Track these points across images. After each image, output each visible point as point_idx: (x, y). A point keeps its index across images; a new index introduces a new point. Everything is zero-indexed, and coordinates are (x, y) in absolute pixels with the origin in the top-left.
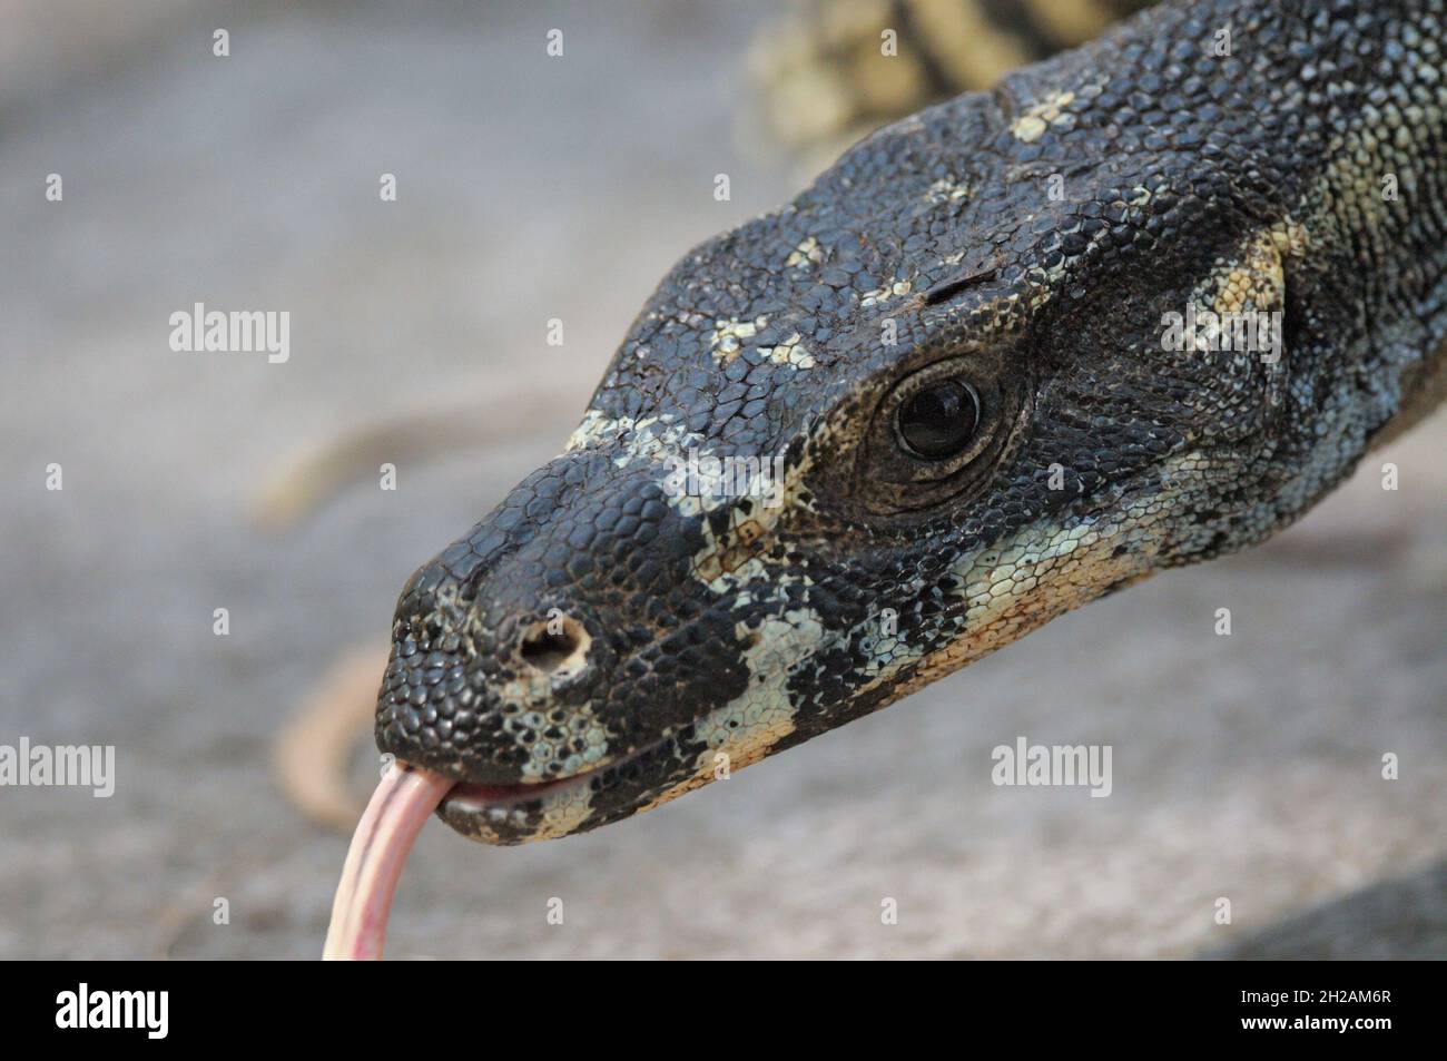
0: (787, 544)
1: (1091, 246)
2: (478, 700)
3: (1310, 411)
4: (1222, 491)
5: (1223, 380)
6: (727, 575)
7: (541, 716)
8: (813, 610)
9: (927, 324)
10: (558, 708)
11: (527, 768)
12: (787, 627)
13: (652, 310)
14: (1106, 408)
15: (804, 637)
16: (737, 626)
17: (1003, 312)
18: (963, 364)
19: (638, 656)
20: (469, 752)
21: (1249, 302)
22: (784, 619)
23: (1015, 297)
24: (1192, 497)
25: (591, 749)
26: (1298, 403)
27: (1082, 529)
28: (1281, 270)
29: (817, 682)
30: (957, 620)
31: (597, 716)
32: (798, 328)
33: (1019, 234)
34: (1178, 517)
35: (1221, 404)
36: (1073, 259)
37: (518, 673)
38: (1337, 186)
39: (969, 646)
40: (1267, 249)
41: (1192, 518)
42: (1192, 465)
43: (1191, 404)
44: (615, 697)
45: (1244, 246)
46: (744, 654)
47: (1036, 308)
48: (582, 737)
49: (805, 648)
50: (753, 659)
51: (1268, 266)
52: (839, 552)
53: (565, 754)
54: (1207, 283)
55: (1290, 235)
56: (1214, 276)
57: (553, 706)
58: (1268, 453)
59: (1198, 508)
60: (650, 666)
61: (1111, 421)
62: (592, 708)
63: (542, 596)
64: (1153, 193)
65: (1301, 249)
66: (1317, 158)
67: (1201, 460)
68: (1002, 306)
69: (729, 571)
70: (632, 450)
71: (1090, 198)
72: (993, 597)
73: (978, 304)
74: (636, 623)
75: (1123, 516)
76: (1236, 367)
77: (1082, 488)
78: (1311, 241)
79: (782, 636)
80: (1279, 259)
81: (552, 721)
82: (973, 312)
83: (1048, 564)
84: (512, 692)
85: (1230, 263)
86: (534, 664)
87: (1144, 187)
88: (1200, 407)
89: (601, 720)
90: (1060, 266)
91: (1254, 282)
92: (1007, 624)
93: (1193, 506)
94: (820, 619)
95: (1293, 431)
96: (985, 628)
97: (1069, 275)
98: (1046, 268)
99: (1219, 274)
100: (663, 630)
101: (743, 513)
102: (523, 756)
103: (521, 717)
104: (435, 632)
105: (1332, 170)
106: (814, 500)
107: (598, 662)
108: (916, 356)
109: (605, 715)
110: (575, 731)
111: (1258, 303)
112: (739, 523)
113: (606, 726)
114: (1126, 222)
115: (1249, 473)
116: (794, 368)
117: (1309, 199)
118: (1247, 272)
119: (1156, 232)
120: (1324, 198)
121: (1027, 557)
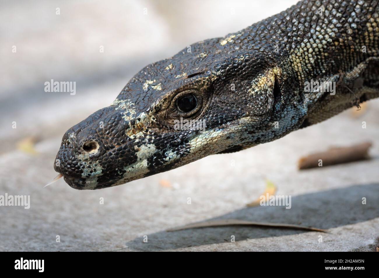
0: (149, 129)
1: (228, 68)
2: (73, 158)
3: (279, 111)
4: (256, 127)
5: (257, 101)
6: (134, 135)
7: (87, 163)
8: (154, 144)
9: (185, 82)
10: (90, 161)
11: (83, 174)
12: (147, 148)
13: (134, 78)
14: (228, 105)
15: (151, 150)
16: (135, 146)
17: (204, 80)
18: (193, 91)
19: (111, 151)
20: (70, 170)
21: (266, 84)
22: (146, 146)
23: (207, 77)
24: (247, 127)
25: (98, 171)
26: (276, 109)
27: (219, 132)
28: (274, 78)
29: (154, 160)
30: (188, 150)
31: (100, 164)
32: (161, 82)
33: (212, 64)
34: (243, 132)
35: (256, 107)
36: (223, 70)
37: (82, 152)
38: (292, 60)
39: (193, 156)
40: (271, 73)
41: (247, 132)
42: (247, 120)
43: (248, 106)
44: (104, 160)
45: (266, 72)
46: (136, 153)
47: (212, 81)
48: (96, 168)
49: (151, 153)
50: (139, 154)
51: (271, 77)
52: (161, 132)
53: (91, 172)
54: (256, 79)
55: (277, 70)
56: (258, 78)
57: (90, 160)
58: (268, 120)
59: (249, 130)
60: (113, 154)
61: (229, 108)
62: (99, 162)
63: (89, 136)
64: (245, 57)
65: (280, 74)
66: (287, 54)
67: (250, 119)
68: (204, 79)
69: (135, 134)
70: (119, 106)
71: (229, 57)
72: (197, 145)
73: (198, 78)
74: (111, 144)
75: (229, 130)
76: (261, 98)
77: (220, 122)
78: (282, 72)
79: (146, 150)
80: (274, 75)
81: (89, 164)
82: (197, 80)
83: (210, 139)
84: (80, 157)
85: (262, 75)
86: (86, 151)
87: (243, 56)
88: (250, 106)
89: (101, 165)
90: (219, 72)
91: (267, 80)
92: (202, 152)
93: (247, 129)
94: (155, 147)
95: (275, 115)
96: (196, 152)
97: (222, 74)
98: (216, 72)
99: (259, 77)
100: (117, 146)
101: (138, 121)
102: (82, 172)
103: (82, 162)
104: (69, 143)
105: (290, 57)
106: (155, 119)
107: (101, 152)
108: (181, 88)
109: (101, 164)
110: (94, 167)
111: (268, 85)
112: (137, 123)
113: (102, 166)
114: (237, 63)
115: (263, 124)
116: (157, 90)
117: (283, 63)
118: (266, 78)
119: (244, 66)
120: (288, 63)
121: (205, 137)
